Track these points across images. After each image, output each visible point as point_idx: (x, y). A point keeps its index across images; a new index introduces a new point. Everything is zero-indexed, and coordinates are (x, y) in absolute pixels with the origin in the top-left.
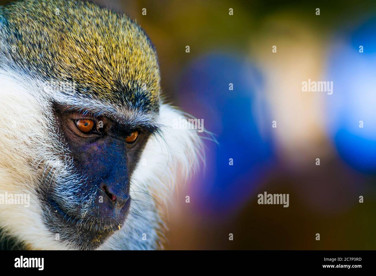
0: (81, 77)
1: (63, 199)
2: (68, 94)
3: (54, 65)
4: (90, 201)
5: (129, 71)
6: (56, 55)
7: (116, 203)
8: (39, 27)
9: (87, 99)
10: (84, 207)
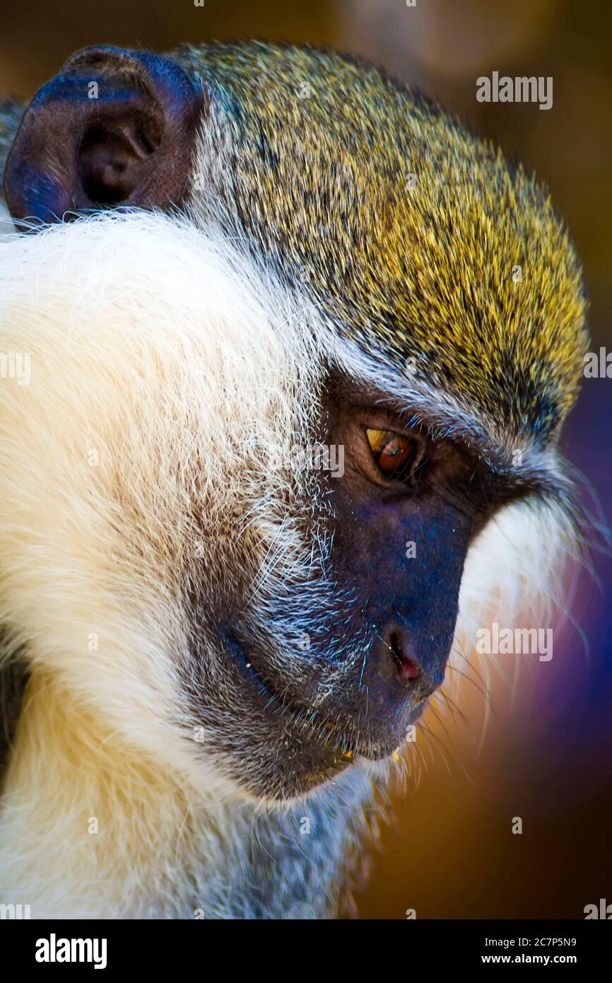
0: (421, 318)
1: (271, 640)
2: (375, 358)
3: (355, 266)
4: (345, 667)
6: (365, 239)
8: (330, 150)
9: (424, 385)
10: (327, 677)
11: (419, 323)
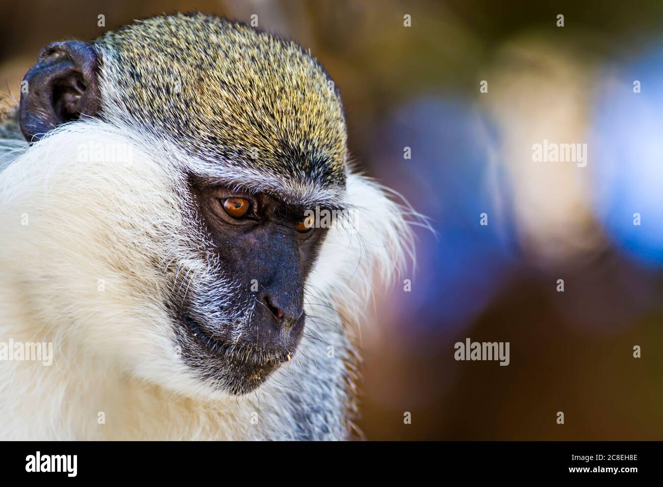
0: (229, 135)
1: (205, 317)
2: (210, 161)
3: (190, 119)
4: (245, 319)
5: (301, 125)
6: (192, 103)
7: (283, 321)
8: (166, 63)
9: (239, 168)
10: (236, 327)
11: (229, 138)
